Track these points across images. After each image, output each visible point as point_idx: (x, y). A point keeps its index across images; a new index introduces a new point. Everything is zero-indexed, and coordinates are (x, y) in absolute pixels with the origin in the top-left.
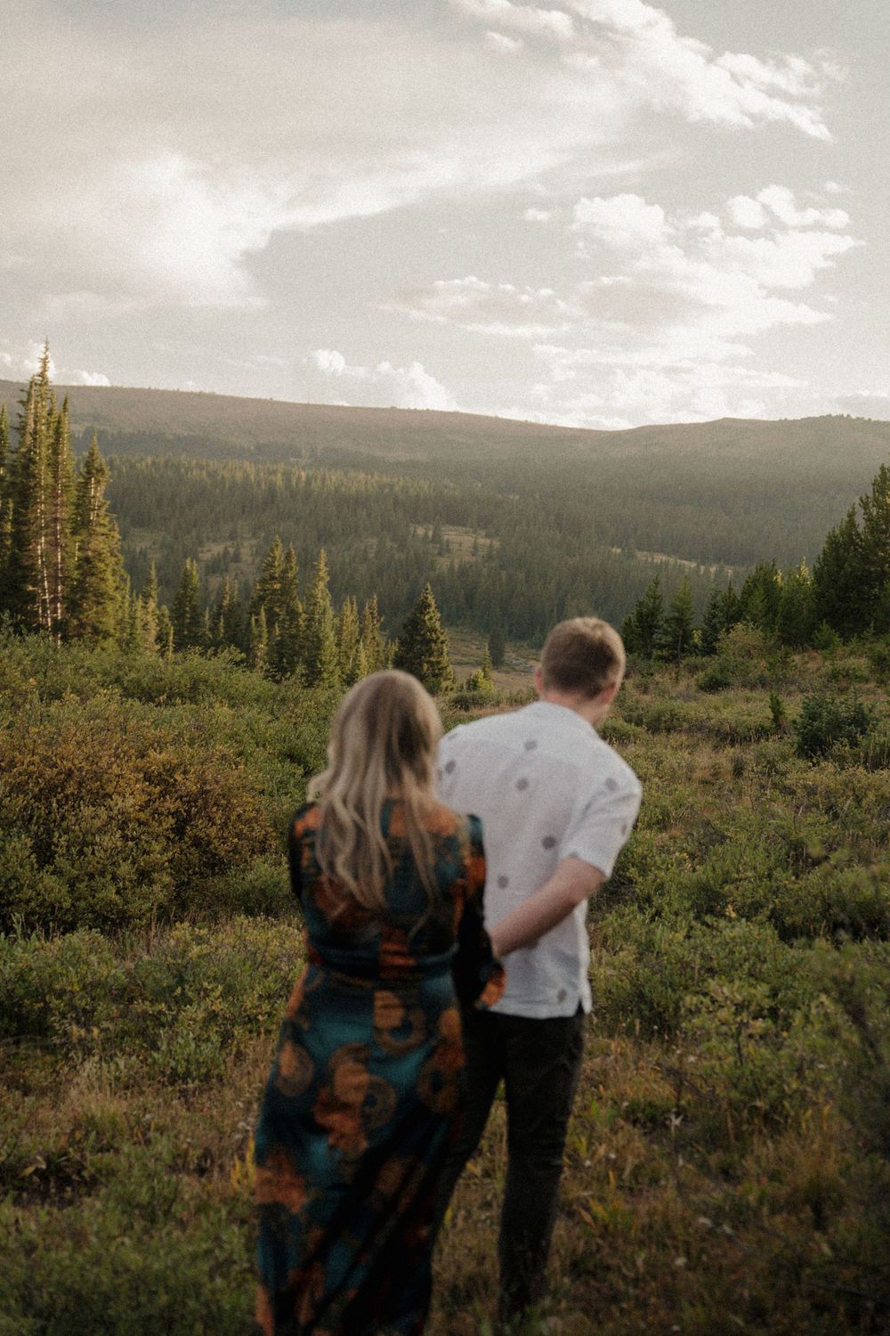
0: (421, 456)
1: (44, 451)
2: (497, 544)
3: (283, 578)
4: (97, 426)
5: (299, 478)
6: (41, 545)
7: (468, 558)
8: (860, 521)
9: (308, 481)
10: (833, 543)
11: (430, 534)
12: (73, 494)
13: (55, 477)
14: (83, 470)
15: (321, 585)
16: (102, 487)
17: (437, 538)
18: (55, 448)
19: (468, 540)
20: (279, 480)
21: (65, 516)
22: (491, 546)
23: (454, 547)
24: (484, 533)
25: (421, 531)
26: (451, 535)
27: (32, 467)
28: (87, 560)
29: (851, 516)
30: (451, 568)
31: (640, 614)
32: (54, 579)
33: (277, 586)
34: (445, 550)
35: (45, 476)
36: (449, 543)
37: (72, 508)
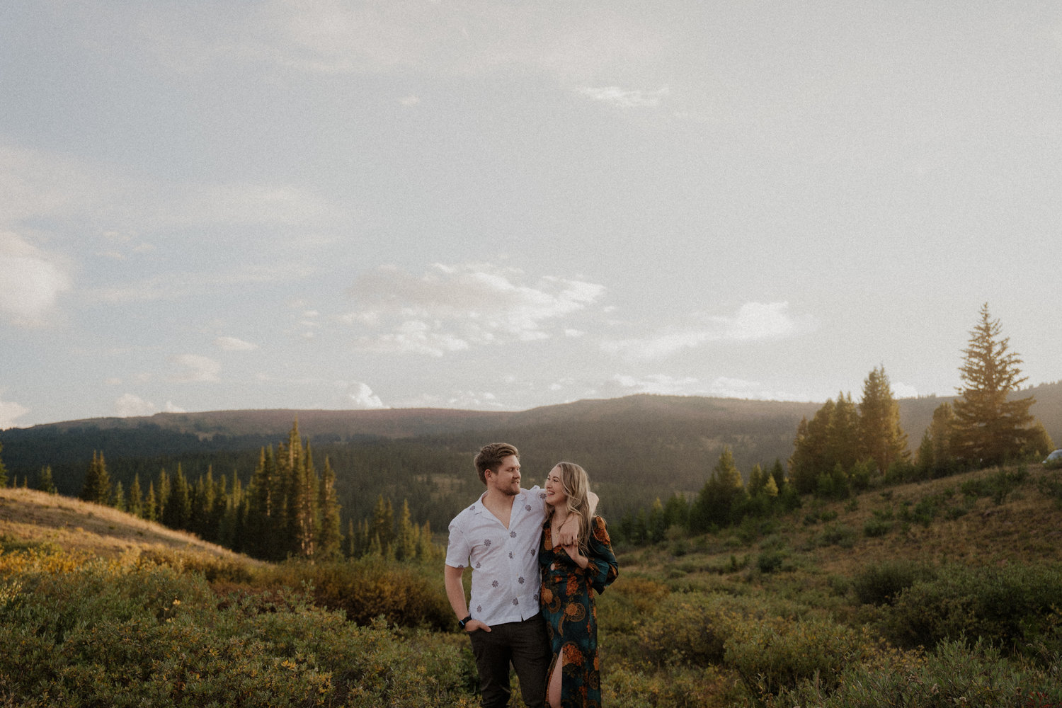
1: (302, 468)
2: (464, 482)
3: (385, 516)
4: (221, 433)
6: (302, 515)
7: (448, 492)
8: (716, 477)
10: (707, 487)
11: (425, 479)
12: (317, 489)
13: (307, 480)
15: (406, 518)
16: (332, 484)
17: (429, 482)
18: (306, 465)
19: (447, 481)
21: (314, 499)
22: (461, 484)
23: (440, 486)
24: (455, 476)
25: (420, 479)
26: (437, 479)
27: (297, 477)
28: (327, 520)
30: (440, 499)
32: (309, 531)
33: (382, 522)
34: (435, 488)
35: (304, 481)
36: (436, 484)
37: (317, 494)
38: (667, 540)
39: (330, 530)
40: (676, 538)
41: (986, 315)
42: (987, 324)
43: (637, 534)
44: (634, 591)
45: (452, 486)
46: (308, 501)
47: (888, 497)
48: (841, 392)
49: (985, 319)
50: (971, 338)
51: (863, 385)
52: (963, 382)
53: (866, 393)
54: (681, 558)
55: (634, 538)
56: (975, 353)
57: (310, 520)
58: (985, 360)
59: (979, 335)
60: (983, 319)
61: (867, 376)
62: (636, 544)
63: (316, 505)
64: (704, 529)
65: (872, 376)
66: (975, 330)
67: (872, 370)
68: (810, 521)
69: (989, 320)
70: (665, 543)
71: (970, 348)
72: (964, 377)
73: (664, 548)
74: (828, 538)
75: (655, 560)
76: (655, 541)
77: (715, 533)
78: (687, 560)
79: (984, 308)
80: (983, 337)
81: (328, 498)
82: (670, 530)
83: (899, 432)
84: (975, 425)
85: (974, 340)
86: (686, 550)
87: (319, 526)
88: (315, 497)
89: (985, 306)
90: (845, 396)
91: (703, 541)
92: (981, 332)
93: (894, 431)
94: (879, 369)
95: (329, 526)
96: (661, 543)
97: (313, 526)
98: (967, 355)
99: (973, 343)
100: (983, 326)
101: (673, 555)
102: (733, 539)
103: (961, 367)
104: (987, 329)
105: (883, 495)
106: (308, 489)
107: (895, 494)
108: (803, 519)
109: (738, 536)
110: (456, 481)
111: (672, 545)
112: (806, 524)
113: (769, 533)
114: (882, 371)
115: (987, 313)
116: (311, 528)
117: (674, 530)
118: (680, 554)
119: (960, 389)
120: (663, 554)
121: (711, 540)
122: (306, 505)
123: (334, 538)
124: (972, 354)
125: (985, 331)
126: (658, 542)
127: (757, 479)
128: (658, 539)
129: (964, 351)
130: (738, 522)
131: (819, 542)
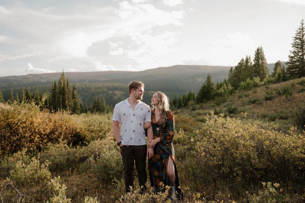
0: (108, 79)
1: (66, 86)
2: (124, 93)
5: (87, 85)
6: (67, 102)
7: (119, 96)
8: (206, 84)
9: (89, 86)
10: (203, 88)
11: (112, 92)
12: (71, 93)
13: (68, 90)
14: (73, 89)
16: (76, 91)
17: (113, 93)
18: (67, 86)
20: (84, 86)
21: (70, 96)
23: (117, 94)
24: (121, 91)
25: (110, 92)
26: (116, 92)
27: (64, 89)
28: (75, 103)
29: (204, 83)
31: (174, 101)
32: (70, 107)
33: (97, 104)
34: (115, 95)
35: (67, 90)
36: (116, 94)
37: (71, 95)
38: (189, 105)
39: (76, 106)
40: (192, 105)
41: (303, 24)
42: (303, 27)
43: (178, 104)
44: (180, 122)
45: (120, 94)
46: (69, 97)
47: (268, 88)
48: (247, 56)
49: (302, 25)
50: (296, 32)
51: (255, 53)
52: (293, 48)
53: (256, 56)
54: (194, 111)
55: (177, 106)
56: (298, 38)
57: (70, 103)
58: (301, 40)
59: (299, 32)
60: (301, 25)
61: (256, 50)
62: (178, 108)
63: (71, 98)
64: (201, 102)
65: (258, 50)
66: (298, 30)
67: (258, 48)
68: (240, 97)
69: (303, 26)
70: (188, 107)
71: (296, 36)
72: (293, 47)
73: (188, 108)
74: (250, 102)
75: (185, 112)
76: (184, 106)
77: (205, 103)
78: (197, 111)
79: (302, 21)
80: (301, 32)
81: (75, 96)
82: (190, 103)
83: (267, 69)
84: (296, 63)
85: (297, 33)
86: (196, 109)
87: (73, 106)
88: (71, 96)
89: (303, 21)
90: (248, 57)
91: (202, 105)
92: (300, 30)
93: (265, 68)
94: (260, 47)
95: (76, 105)
96: (187, 107)
97: (71, 105)
98: (295, 39)
99: (297, 34)
100: (301, 28)
101: (191, 110)
102: (212, 104)
103: (292, 43)
104: (302, 29)
105: (266, 87)
106: (68, 93)
107: (270, 87)
108: (237, 97)
109: (214, 103)
110: (122, 93)
111: (191, 108)
112: (238, 98)
113: (226, 102)
114: (261, 48)
115: (303, 23)
116: (70, 106)
117: (191, 102)
118: (194, 110)
119: (291, 51)
120: (187, 110)
121: (204, 105)
122: (68, 99)
123: (78, 109)
124: (296, 38)
125: (301, 30)
126: (185, 106)
127: (218, 86)
128: (186, 105)
129: (294, 37)
130: (213, 99)
131: (247, 103)
